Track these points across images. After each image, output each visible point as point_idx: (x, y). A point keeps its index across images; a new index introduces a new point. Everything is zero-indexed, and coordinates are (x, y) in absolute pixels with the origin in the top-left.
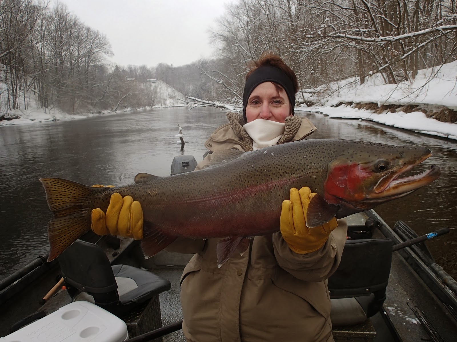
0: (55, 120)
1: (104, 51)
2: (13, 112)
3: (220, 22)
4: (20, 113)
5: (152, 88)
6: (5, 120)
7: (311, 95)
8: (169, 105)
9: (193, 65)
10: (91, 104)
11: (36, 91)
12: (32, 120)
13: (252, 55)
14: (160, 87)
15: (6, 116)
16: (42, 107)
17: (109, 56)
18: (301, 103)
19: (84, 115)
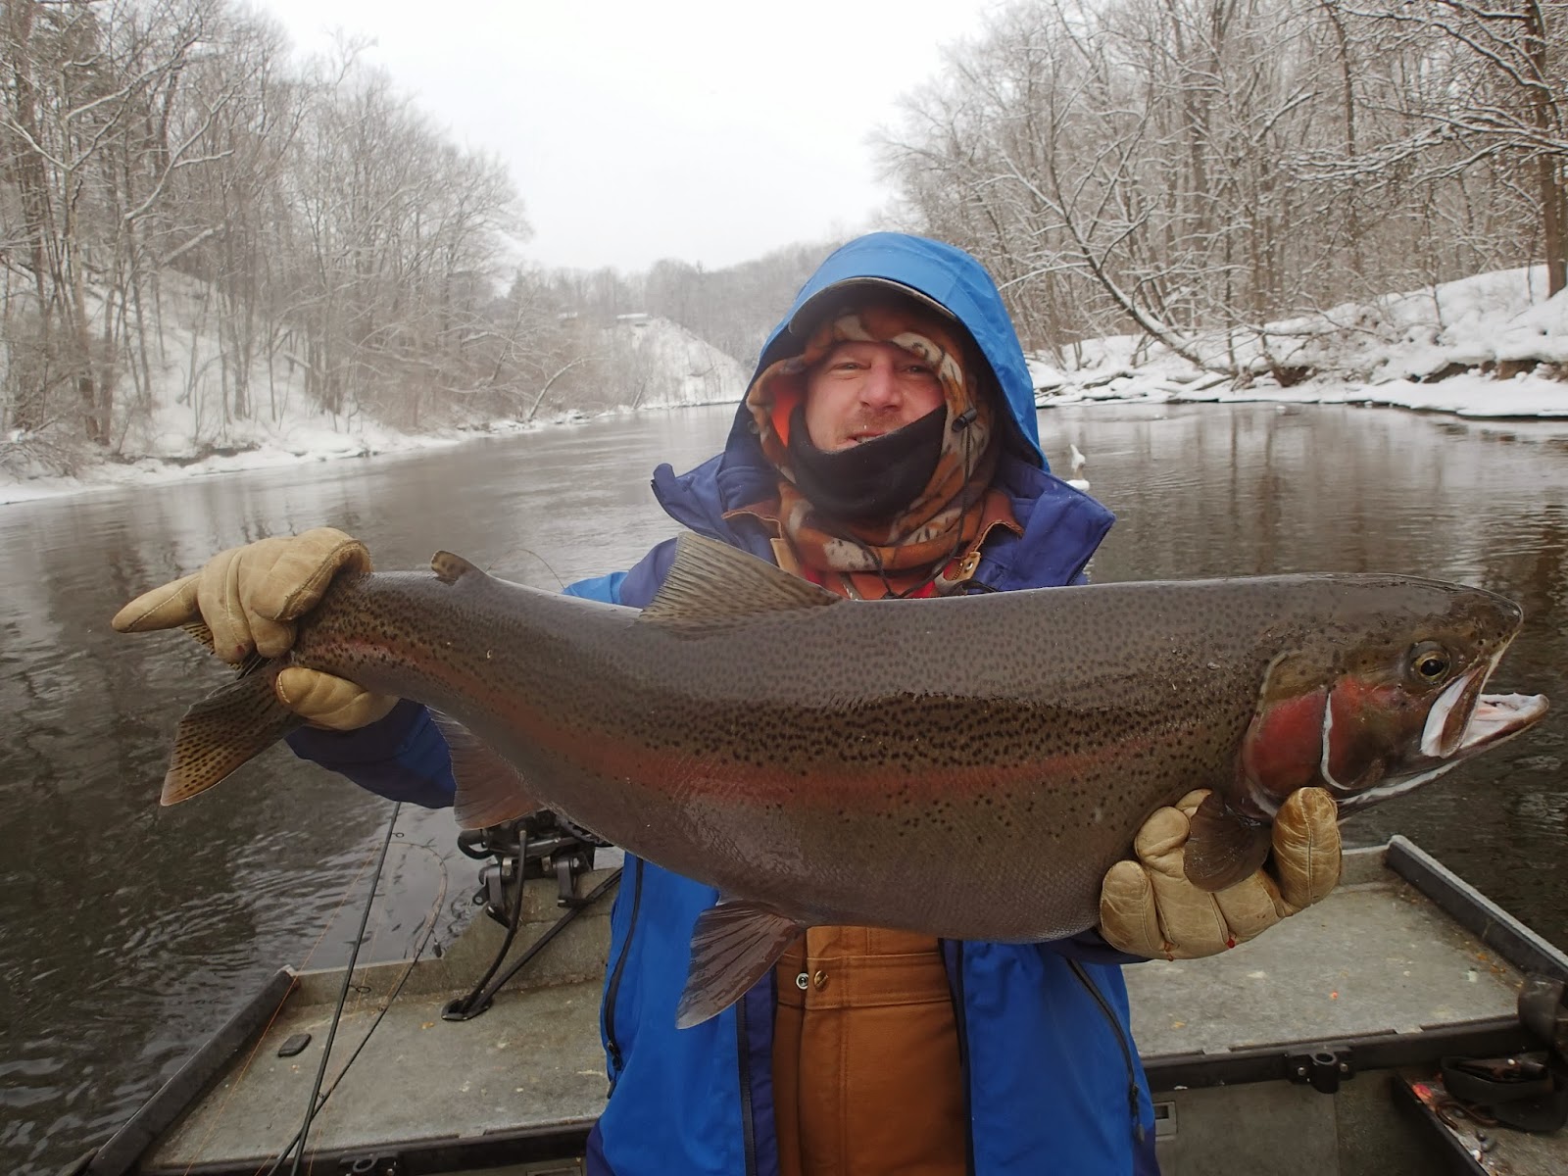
0: (364, 454)
1: (503, 222)
2: (239, 430)
3: (913, 106)
4: (263, 433)
5: (636, 344)
6: (216, 457)
7: (1300, 342)
8: (691, 399)
9: (772, 261)
10: (460, 399)
11: (298, 358)
12: (298, 455)
13: (1068, 209)
14: (662, 338)
15: (220, 444)
16: (322, 412)
17: (517, 238)
18: (1258, 374)
19: (444, 437)
